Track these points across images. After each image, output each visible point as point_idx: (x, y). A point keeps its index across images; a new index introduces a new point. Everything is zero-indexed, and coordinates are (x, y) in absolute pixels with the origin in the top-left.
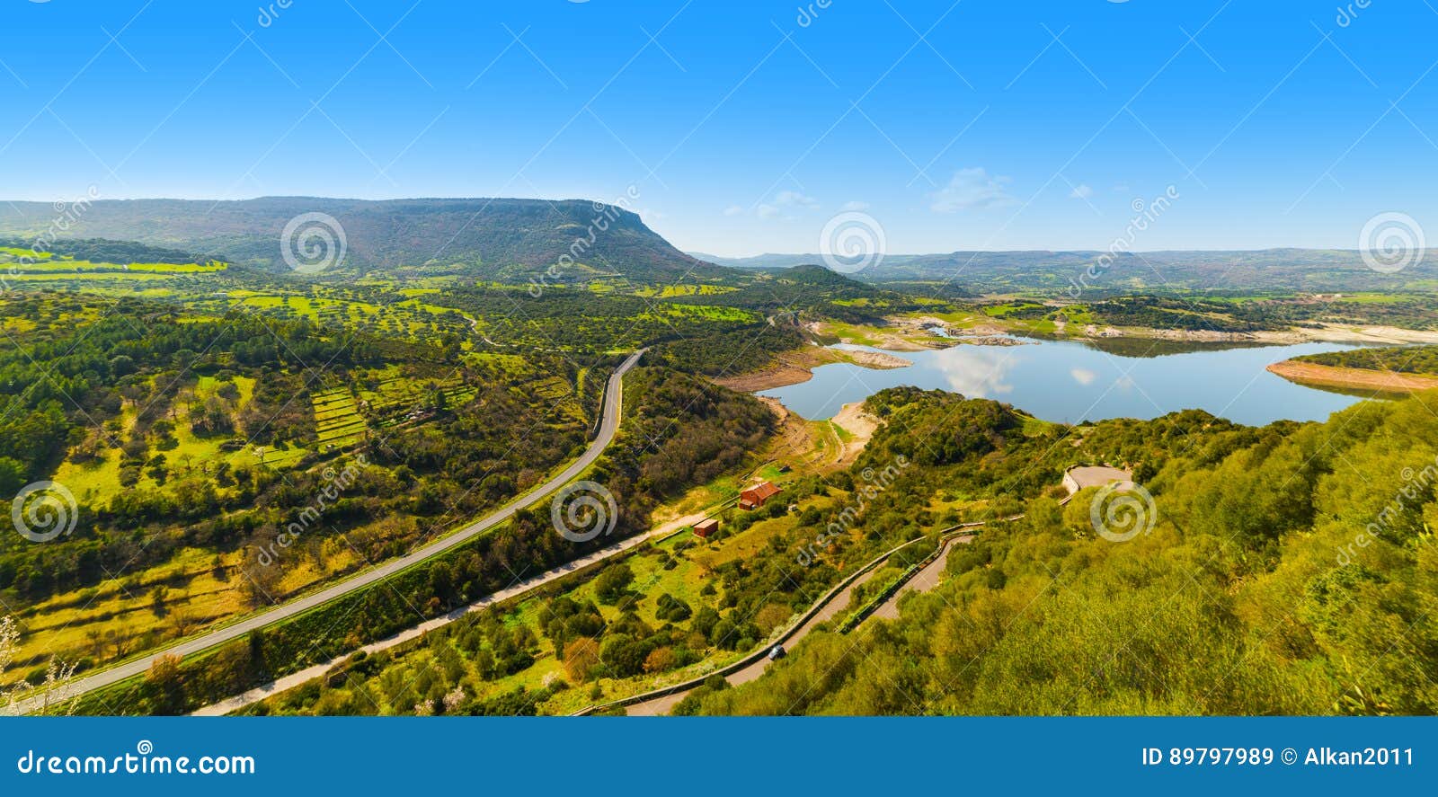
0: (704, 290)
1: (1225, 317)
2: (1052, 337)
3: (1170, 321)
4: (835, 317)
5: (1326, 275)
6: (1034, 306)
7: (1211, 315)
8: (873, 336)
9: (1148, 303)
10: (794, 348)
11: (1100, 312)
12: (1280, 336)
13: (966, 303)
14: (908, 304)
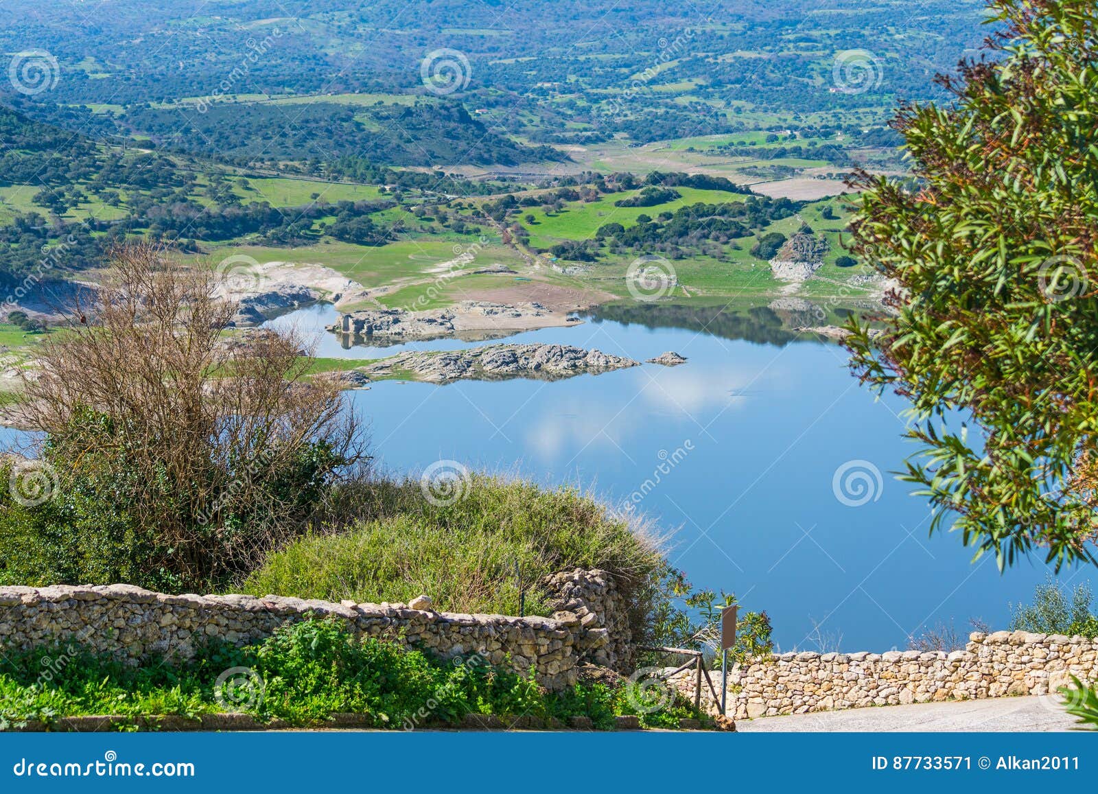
13: (468, 188)
14: (211, 206)
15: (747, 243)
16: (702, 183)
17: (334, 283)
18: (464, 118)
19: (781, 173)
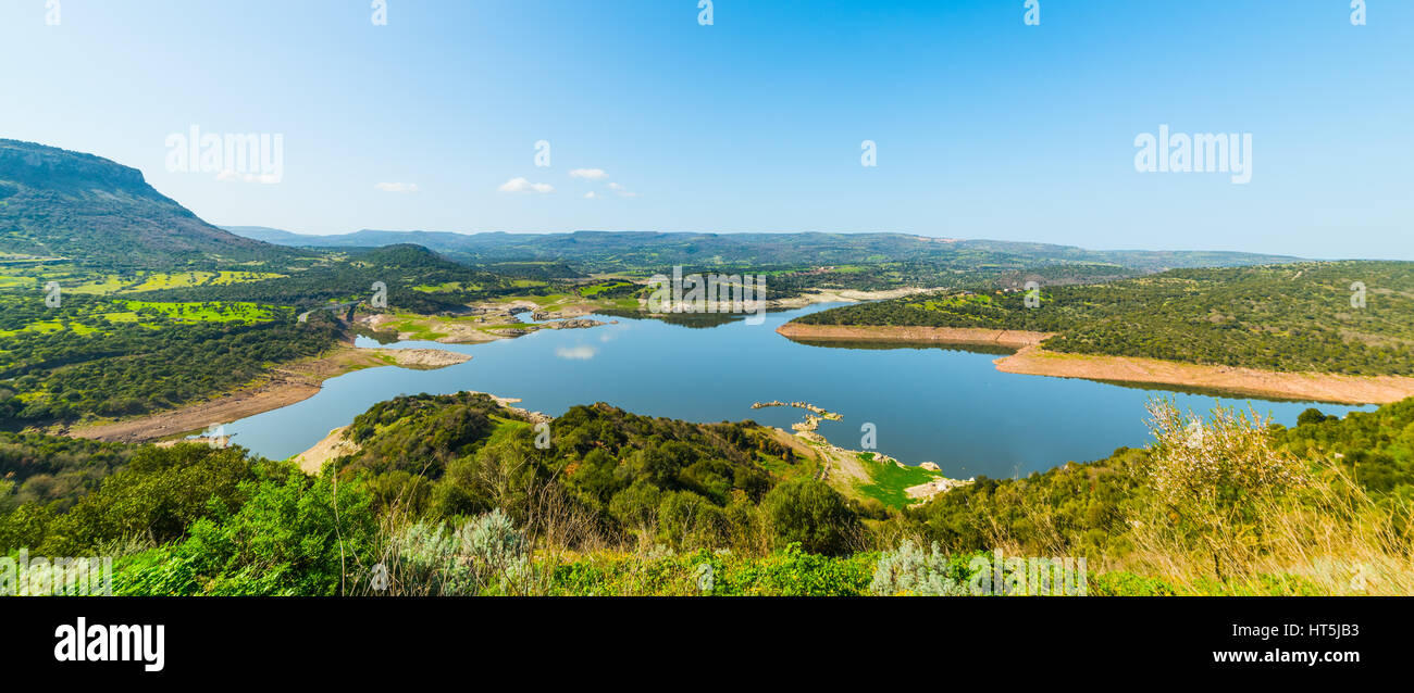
0: (226, 277)
2: (637, 315)
4: (403, 306)
5: (830, 252)
6: (625, 284)
8: (441, 328)
10: (313, 354)
12: (794, 302)
13: (567, 283)
14: (503, 287)
15: (633, 295)
16: (622, 281)
17: (533, 305)
19: (639, 280)
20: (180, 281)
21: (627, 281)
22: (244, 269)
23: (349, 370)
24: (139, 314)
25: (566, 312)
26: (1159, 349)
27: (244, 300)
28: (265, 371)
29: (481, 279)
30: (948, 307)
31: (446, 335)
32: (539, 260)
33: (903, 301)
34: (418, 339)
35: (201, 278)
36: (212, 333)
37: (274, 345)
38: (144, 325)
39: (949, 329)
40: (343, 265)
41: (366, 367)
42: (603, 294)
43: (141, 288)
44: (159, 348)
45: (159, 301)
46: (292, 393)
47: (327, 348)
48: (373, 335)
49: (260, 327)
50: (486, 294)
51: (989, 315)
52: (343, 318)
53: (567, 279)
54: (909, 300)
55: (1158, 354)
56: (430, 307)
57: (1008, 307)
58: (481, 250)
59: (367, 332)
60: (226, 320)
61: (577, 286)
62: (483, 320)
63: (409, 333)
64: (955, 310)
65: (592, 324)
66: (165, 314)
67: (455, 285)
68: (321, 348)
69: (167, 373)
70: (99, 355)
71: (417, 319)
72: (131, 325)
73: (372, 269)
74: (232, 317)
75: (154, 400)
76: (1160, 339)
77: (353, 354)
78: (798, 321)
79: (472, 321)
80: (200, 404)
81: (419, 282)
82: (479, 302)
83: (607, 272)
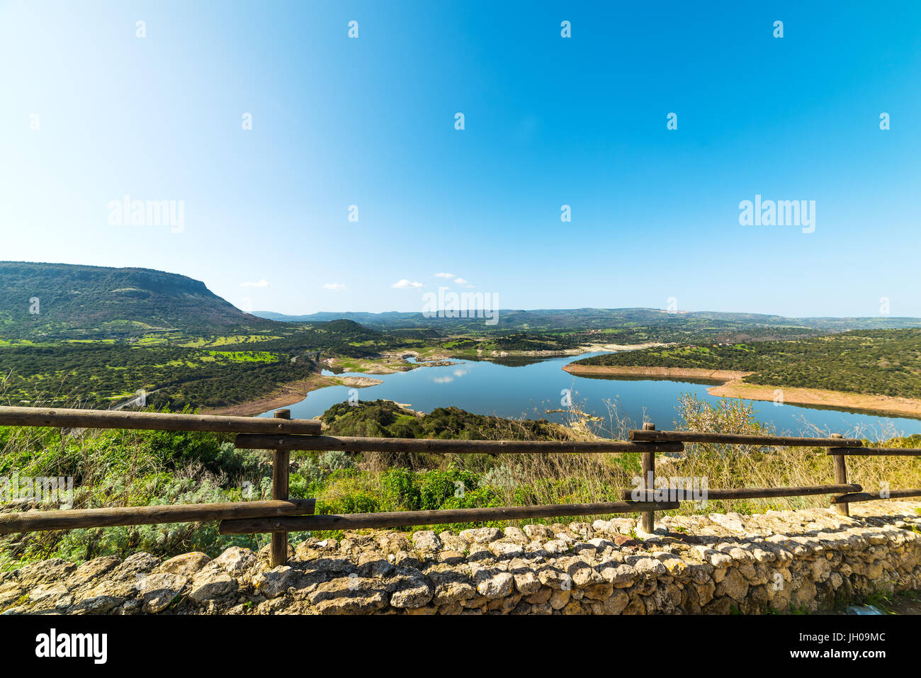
0: (253, 339)
1: (554, 343)
2: (476, 359)
3: (532, 347)
4: (344, 354)
5: (598, 321)
6: (469, 341)
7: (549, 342)
8: (365, 366)
9: (522, 337)
10: (300, 379)
11: (500, 343)
12: (574, 351)
13: (434, 340)
14: (398, 343)
15: (474, 347)
16: (467, 339)
17: (415, 353)
18: (434, 332)
19: (478, 338)
20: (231, 341)
21: (470, 339)
22: (261, 334)
23: (319, 387)
24: (215, 357)
25: (434, 357)
26: (833, 384)
27: (264, 351)
28: (278, 387)
29: (385, 339)
30: (678, 355)
31: (369, 370)
32: (418, 327)
33: (647, 351)
34: (354, 372)
35: (242, 339)
36: (249, 367)
37: (281, 374)
38: (218, 363)
39: (678, 369)
40: (311, 331)
41: (328, 386)
42: (456, 347)
43: (214, 344)
44: (227, 375)
45: (224, 351)
46: (292, 398)
47: (307, 375)
48: (331, 370)
49: (272, 364)
50: (389, 347)
51: (707, 360)
52: (314, 360)
53: (435, 339)
54: (651, 350)
55: (832, 387)
56: (359, 355)
57: (721, 355)
58: (384, 322)
59: (327, 368)
60: (256, 361)
61: (440, 342)
62: (388, 362)
63: (349, 368)
64: (683, 357)
65: (450, 364)
66: (227, 357)
67: (371, 342)
68: (305, 376)
69: (233, 387)
70: (201, 378)
71: (352, 361)
72: (213, 363)
73: (326, 334)
74: (259, 359)
75: (228, 399)
76: (835, 377)
77: (321, 379)
78: (576, 363)
79: (382, 362)
80: (250, 402)
81: (352, 341)
82: (385, 352)
83: (458, 334)
